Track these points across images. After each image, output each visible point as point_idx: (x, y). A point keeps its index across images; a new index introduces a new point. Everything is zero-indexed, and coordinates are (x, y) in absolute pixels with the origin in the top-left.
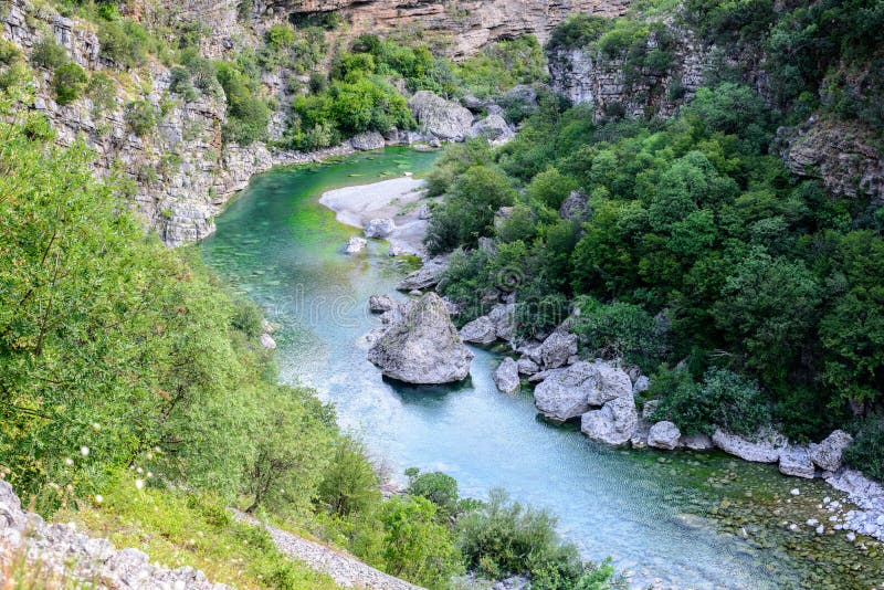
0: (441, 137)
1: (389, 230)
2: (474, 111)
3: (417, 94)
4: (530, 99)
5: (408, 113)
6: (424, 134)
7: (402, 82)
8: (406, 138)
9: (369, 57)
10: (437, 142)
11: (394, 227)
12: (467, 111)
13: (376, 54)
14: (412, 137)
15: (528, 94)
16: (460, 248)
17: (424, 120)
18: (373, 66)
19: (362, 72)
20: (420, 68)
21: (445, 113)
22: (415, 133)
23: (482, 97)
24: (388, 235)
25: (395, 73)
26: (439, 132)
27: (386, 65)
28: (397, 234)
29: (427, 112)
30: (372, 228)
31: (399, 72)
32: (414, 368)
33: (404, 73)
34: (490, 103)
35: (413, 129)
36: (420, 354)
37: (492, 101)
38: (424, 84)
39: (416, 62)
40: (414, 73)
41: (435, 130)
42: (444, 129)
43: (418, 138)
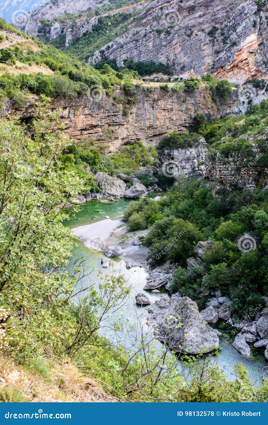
0: (113, 196)
1: (120, 253)
2: (126, 181)
3: (97, 174)
4: (151, 174)
5: (95, 183)
6: (104, 194)
7: (89, 168)
8: (96, 197)
9: (72, 156)
10: (112, 198)
11: (122, 250)
12: (122, 181)
13: (74, 154)
14: (99, 196)
15: (150, 172)
16: (168, 262)
17: (103, 187)
18: (74, 160)
19: (70, 164)
20: (97, 161)
21: (113, 183)
22: (99, 194)
23: (128, 174)
24: (119, 255)
25: (85, 163)
26: (111, 193)
27: (80, 160)
28: (125, 254)
29: (103, 183)
30: (110, 251)
31: (87, 163)
32: (192, 345)
33: (89, 163)
34: (132, 177)
35: (98, 192)
36: (193, 337)
37: (134, 176)
38: (100, 168)
39: (95, 158)
40: (94, 163)
41: (109, 192)
42: (114, 192)
43: (101, 196)
